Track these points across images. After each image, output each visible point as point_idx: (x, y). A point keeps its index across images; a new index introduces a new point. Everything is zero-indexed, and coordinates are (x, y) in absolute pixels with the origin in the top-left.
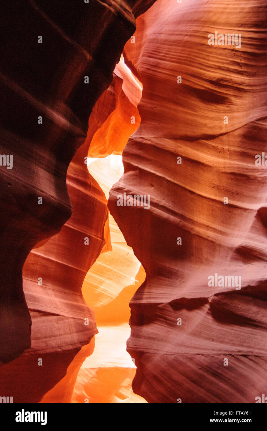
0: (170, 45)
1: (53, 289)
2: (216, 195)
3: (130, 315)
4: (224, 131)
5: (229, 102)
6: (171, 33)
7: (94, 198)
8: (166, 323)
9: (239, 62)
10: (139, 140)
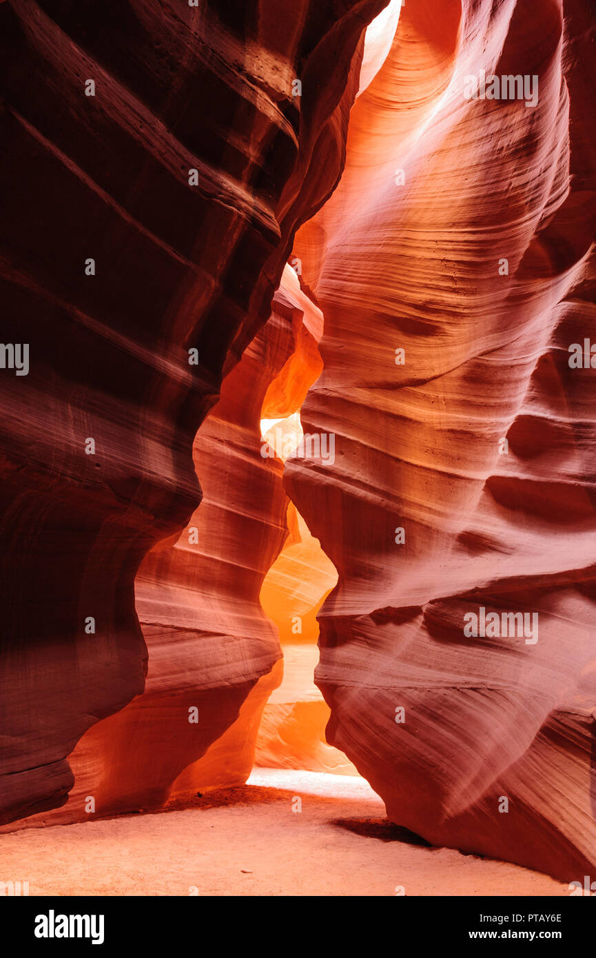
0: (358, 260)
1: (219, 600)
2: (430, 462)
3: (319, 632)
4: (436, 373)
5: (441, 333)
6: (358, 243)
7: (271, 473)
8: (367, 642)
9: (452, 277)
10: (321, 392)
